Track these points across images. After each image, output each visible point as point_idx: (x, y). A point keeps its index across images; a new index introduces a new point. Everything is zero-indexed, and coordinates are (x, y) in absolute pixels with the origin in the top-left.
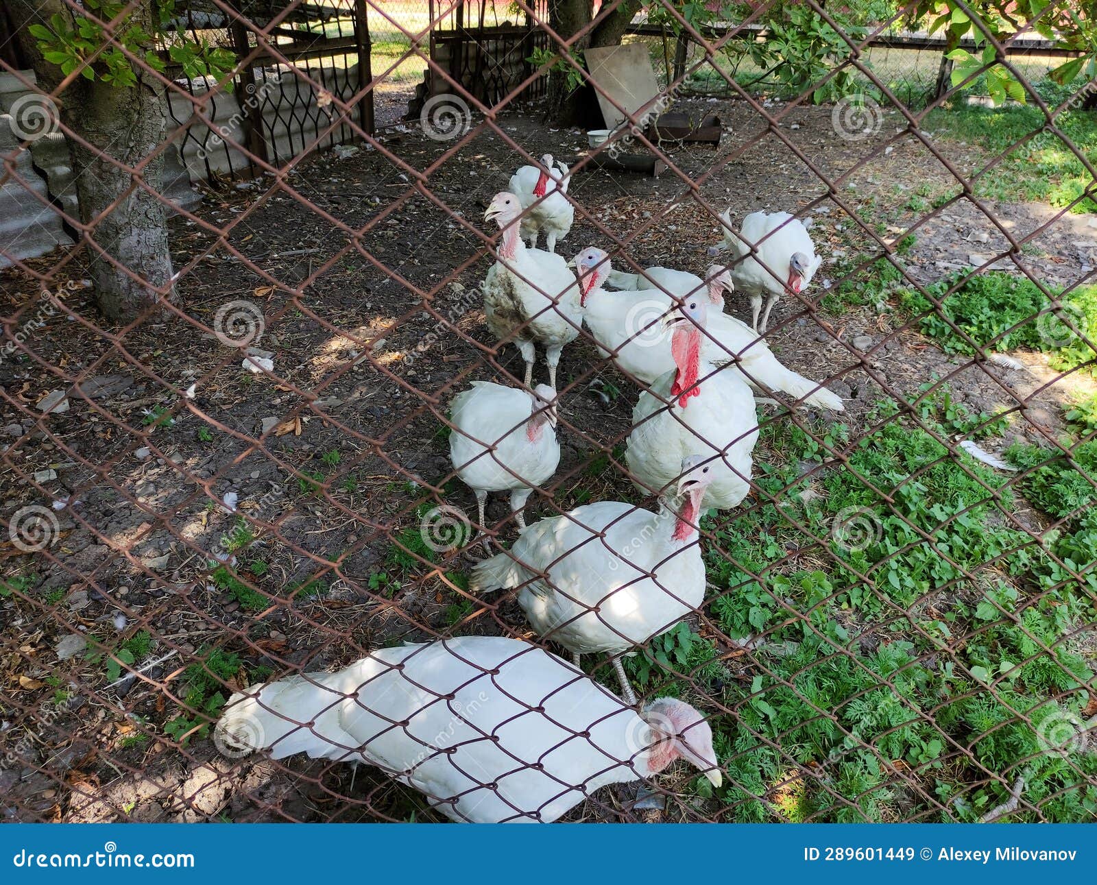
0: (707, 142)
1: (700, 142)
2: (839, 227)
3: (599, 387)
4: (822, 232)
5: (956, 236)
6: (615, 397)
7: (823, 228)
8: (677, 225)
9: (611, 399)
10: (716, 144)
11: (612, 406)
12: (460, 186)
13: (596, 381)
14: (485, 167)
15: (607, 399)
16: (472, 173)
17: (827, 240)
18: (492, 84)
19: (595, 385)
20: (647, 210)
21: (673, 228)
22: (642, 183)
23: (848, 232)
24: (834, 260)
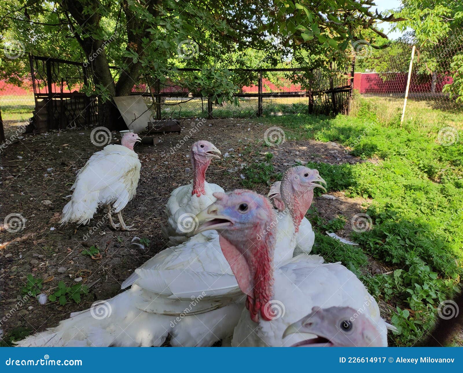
0: (176, 132)
1: (172, 132)
2: (240, 155)
3: (137, 241)
4: (234, 158)
5: (287, 154)
6: (148, 245)
7: (233, 156)
8: (168, 162)
9: (146, 246)
10: (179, 132)
11: (147, 250)
12: (53, 158)
13: (135, 238)
14: (67, 149)
15: (143, 247)
16: (60, 152)
17: (237, 160)
18: (71, 117)
19: (135, 241)
20: (152, 157)
21: (167, 163)
22: (149, 148)
23: (244, 157)
24: (242, 167)
